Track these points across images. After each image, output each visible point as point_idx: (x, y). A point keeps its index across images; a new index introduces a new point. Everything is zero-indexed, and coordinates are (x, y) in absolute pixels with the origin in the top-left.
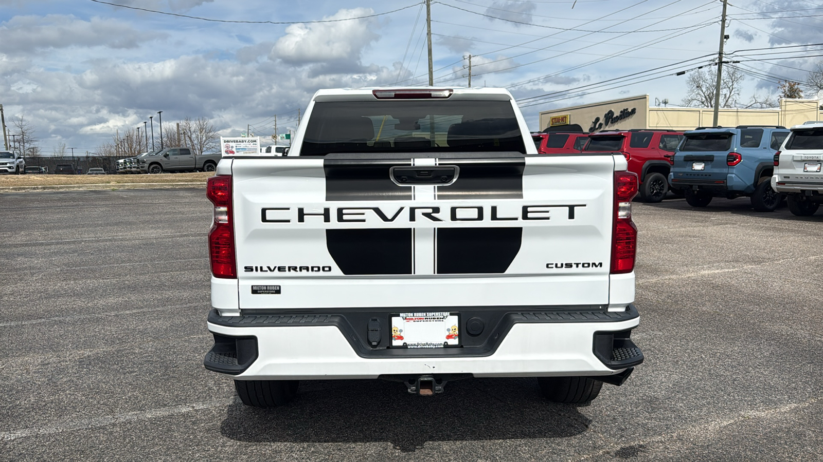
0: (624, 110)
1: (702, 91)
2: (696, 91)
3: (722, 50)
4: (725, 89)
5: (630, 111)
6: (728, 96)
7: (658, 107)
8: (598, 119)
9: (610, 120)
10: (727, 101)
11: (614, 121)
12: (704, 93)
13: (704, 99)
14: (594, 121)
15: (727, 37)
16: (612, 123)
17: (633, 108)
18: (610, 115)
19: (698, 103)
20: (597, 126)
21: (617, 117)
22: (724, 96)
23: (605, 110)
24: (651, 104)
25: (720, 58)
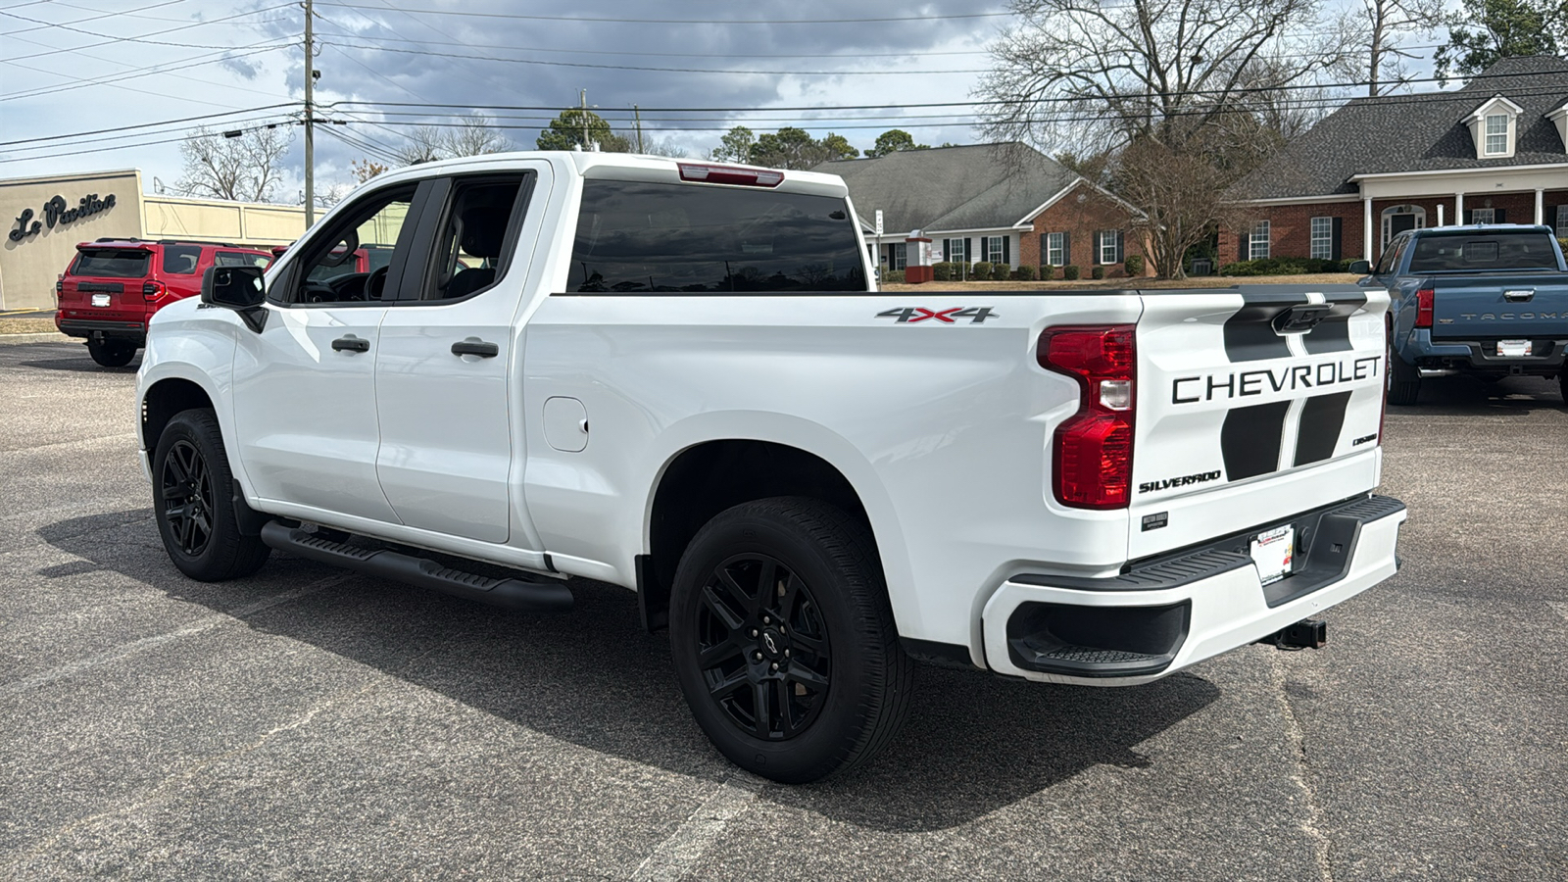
0: (89, 197)
1: (213, 169)
2: (203, 167)
3: (311, 97)
4: (254, 168)
5: (102, 200)
6: (261, 182)
7: (160, 196)
8: (28, 214)
9: (59, 217)
10: (260, 191)
11: (67, 218)
12: (217, 173)
13: (218, 185)
14: (19, 217)
15: (317, 75)
16: (63, 222)
17: (108, 195)
18: (56, 205)
19: (207, 191)
20: (28, 228)
21: (74, 210)
22: (253, 181)
23: (47, 194)
24: (145, 188)
25: (309, 113)
